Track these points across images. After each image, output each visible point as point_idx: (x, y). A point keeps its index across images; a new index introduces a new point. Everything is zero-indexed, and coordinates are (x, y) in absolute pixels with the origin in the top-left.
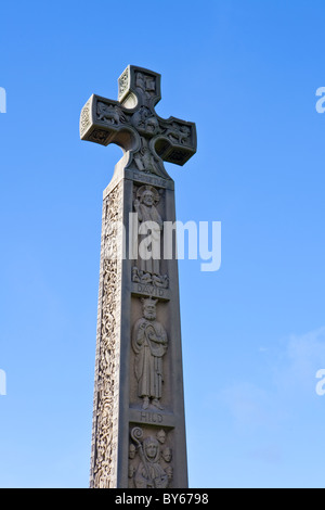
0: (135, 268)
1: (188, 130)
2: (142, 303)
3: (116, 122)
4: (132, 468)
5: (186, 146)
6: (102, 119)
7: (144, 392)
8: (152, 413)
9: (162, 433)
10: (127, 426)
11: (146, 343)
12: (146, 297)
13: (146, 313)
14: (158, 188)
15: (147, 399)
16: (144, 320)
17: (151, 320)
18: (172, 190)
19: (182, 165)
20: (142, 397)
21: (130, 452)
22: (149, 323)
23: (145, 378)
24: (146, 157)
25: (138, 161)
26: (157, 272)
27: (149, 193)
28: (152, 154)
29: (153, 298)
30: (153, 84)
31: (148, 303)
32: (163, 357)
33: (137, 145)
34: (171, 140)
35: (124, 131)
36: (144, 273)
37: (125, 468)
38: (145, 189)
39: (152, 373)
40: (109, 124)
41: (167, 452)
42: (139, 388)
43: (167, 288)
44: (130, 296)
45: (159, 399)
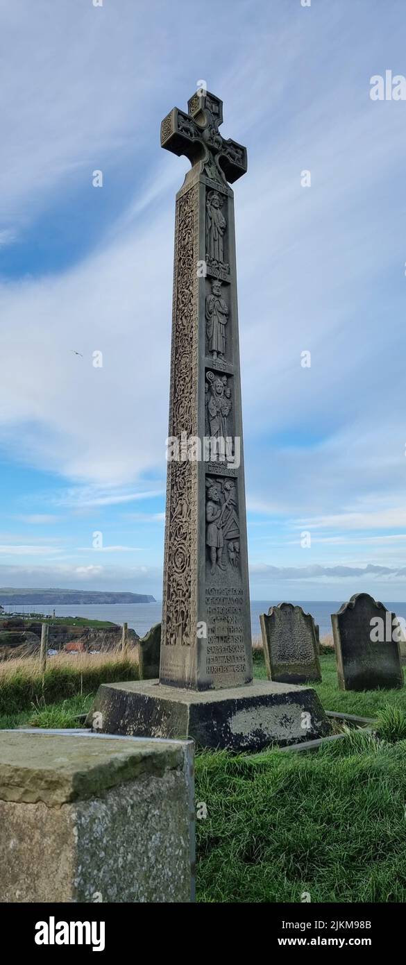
0: (207, 255)
1: (241, 152)
2: (211, 283)
3: (191, 135)
4: (206, 399)
5: (239, 165)
6: (181, 130)
7: (214, 348)
8: (219, 363)
9: (225, 378)
11: (215, 313)
12: (215, 279)
13: (215, 291)
14: (223, 195)
15: (215, 353)
16: (213, 297)
17: (218, 296)
18: (232, 199)
20: (212, 352)
21: (205, 387)
22: (216, 299)
23: (214, 337)
24: (213, 168)
25: (207, 170)
26: (221, 260)
27: (217, 197)
28: (217, 167)
29: (220, 280)
30: (217, 107)
31: (217, 283)
32: (225, 325)
33: (206, 158)
34: (230, 159)
35: (197, 143)
36: (213, 260)
38: (212, 194)
39: (219, 335)
40: (184, 134)
41: (228, 392)
42: (208, 344)
43: (229, 274)
45: (223, 354)
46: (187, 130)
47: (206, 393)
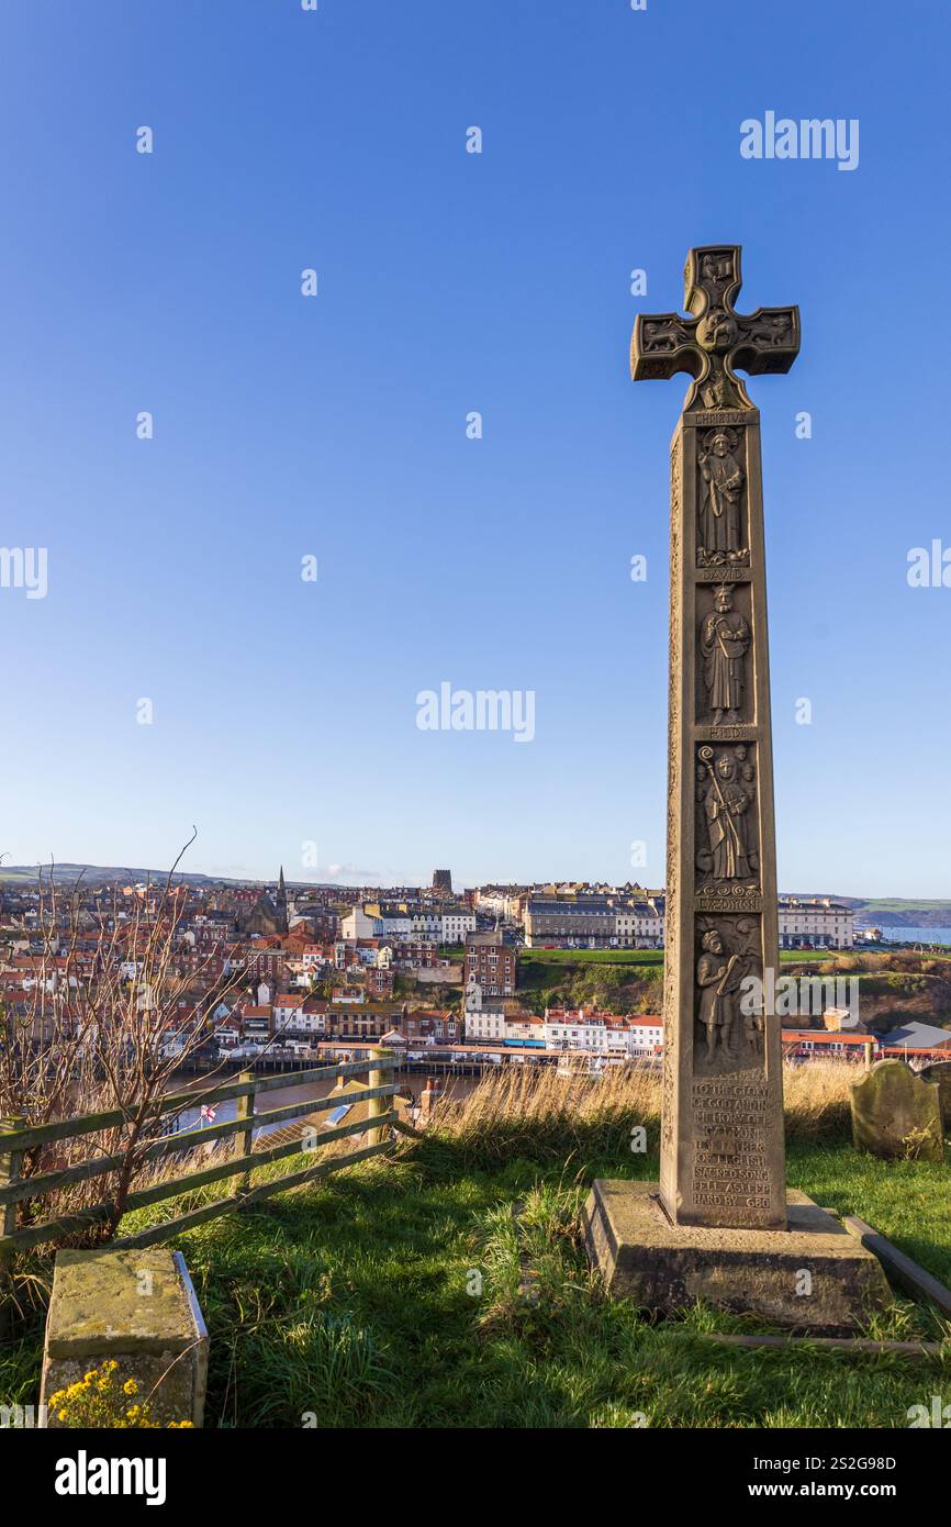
0: (701, 549)
1: (785, 319)
2: (712, 593)
3: (672, 345)
4: (700, 792)
5: (782, 347)
6: (652, 347)
7: (715, 705)
9: (740, 751)
10: (692, 747)
11: (716, 644)
12: (719, 584)
13: (718, 606)
14: (734, 428)
15: (719, 712)
16: (713, 616)
17: (725, 613)
18: (756, 424)
19: (786, 372)
20: (713, 710)
21: (696, 775)
22: (721, 618)
23: (716, 685)
24: (718, 384)
25: (705, 394)
26: (732, 546)
28: (727, 378)
29: (728, 584)
30: (730, 264)
31: (722, 592)
32: (741, 657)
34: (759, 345)
36: (715, 552)
37: (692, 793)
38: (714, 434)
39: (726, 679)
40: (662, 352)
41: (748, 769)
42: (708, 699)
43: (748, 566)
44: (693, 587)
45: (736, 709)
46: (663, 342)
47: (697, 780)
